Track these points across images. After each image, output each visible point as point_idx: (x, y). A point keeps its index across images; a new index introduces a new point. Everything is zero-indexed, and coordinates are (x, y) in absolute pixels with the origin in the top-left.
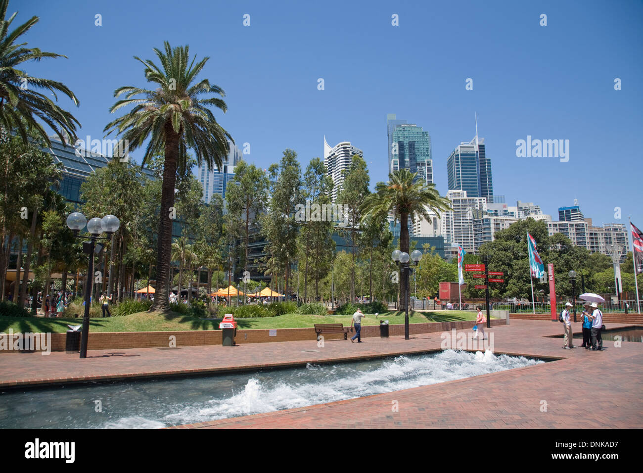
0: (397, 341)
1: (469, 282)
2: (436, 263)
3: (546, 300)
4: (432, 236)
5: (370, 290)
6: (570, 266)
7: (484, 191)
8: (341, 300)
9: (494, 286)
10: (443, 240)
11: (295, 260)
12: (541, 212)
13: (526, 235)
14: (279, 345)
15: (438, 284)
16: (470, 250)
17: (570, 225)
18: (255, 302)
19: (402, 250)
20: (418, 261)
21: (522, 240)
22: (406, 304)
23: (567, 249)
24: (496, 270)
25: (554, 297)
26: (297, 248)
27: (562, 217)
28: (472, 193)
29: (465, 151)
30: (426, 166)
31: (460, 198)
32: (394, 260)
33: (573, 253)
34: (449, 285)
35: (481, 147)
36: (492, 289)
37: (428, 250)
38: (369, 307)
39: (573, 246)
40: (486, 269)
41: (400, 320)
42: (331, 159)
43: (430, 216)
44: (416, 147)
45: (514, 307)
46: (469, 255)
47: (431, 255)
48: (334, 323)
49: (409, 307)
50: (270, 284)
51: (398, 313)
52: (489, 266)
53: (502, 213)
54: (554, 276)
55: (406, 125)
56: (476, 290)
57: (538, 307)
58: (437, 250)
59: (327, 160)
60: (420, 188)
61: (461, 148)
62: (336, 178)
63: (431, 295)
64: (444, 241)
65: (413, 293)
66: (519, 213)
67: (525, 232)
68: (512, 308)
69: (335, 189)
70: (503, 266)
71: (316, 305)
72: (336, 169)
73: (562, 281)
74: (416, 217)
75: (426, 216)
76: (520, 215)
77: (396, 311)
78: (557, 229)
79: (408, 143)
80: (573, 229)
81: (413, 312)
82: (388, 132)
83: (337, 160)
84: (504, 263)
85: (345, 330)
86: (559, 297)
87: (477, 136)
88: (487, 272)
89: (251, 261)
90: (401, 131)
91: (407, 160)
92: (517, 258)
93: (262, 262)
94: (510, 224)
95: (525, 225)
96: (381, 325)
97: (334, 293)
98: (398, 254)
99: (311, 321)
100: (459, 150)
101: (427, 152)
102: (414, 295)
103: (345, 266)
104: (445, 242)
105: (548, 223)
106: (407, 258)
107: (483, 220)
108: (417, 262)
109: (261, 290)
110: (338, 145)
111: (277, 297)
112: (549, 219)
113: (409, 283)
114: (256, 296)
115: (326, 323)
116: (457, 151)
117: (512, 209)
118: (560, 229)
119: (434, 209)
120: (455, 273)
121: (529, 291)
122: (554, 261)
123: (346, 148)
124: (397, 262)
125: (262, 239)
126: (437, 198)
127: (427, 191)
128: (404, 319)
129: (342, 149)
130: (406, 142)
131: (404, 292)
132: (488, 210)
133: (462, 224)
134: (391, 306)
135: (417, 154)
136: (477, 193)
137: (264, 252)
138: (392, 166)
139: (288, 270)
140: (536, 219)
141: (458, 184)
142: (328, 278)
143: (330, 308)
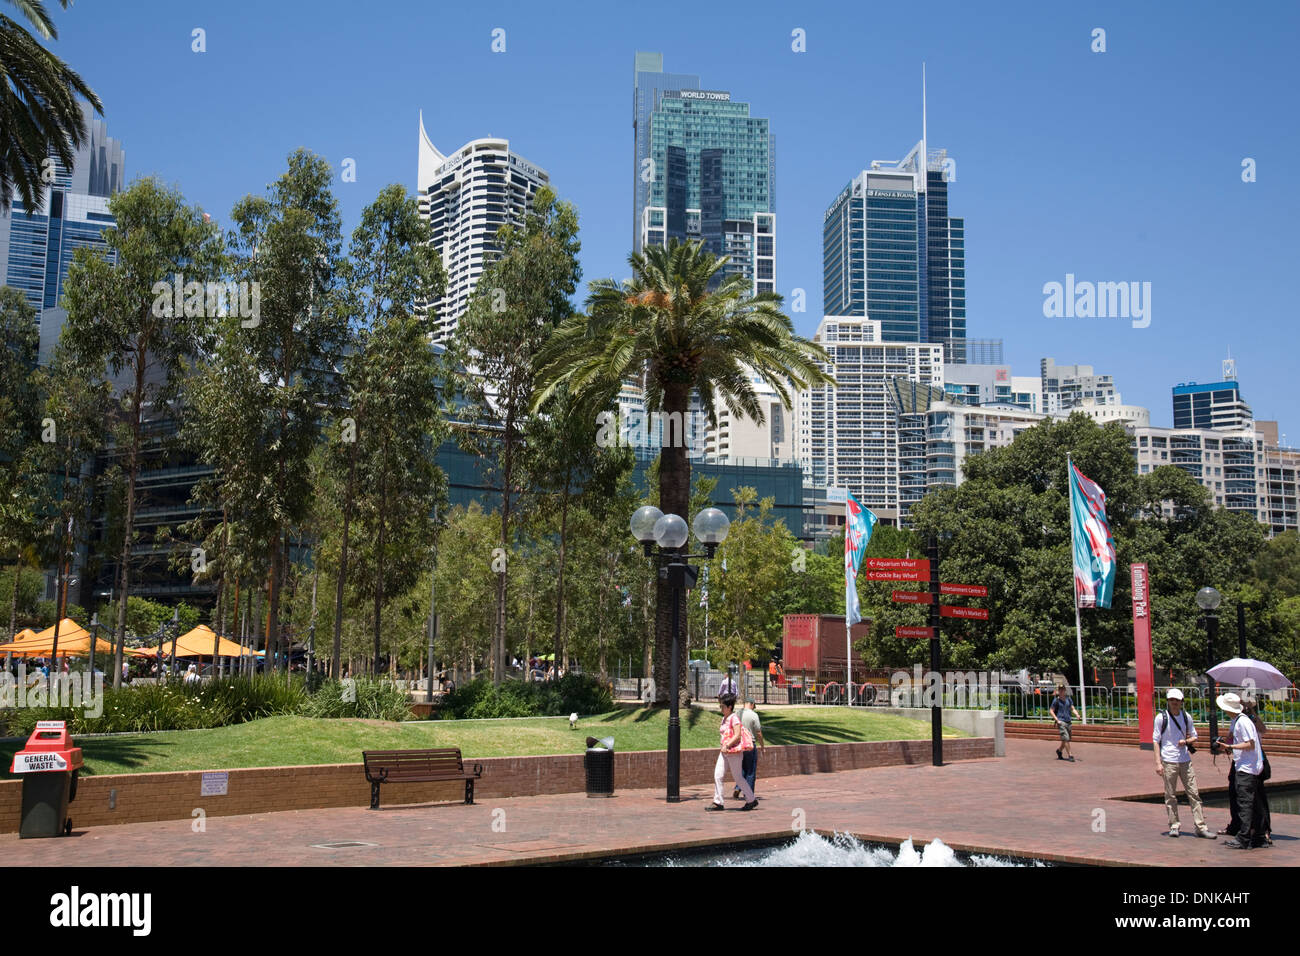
0: (639, 808)
1: (880, 616)
2: (774, 551)
3: (1125, 681)
4: (764, 463)
5: (557, 636)
6: (1202, 573)
7: (937, 323)
8: (460, 669)
9: (957, 630)
10: (802, 477)
11: (306, 533)
12: (1117, 396)
13: (1065, 468)
14: (233, 826)
15: (781, 621)
16: (886, 513)
17: (1206, 440)
18: (153, 675)
19: (666, 507)
20: (716, 544)
21: (1051, 486)
22: (673, 683)
23: (1193, 516)
24: (965, 577)
25: (1147, 670)
26: (312, 489)
27: (1183, 414)
28: (897, 327)
29: (885, 188)
30: (756, 234)
31: (861, 343)
32: (639, 537)
33: (1212, 533)
34: (815, 624)
35: (935, 178)
36: (951, 639)
37: (750, 508)
38: (554, 694)
39: (1215, 508)
40: (935, 574)
41: (651, 737)
42: (442, 194)
43: (760, 398)
44: (724, 168)
45: (1019, 698)
46: (883, 529)
47: (759, 525)
48: (431, 746)
49: (683, 694)
50: (214, 612)
51: (643, 714)
52: (945, 564)
53: (993, 395)
54: (1150, 604)
55: (693, 95)
56: (899, 640)
57: (1096, 701)
58: (778, 510)
59: (428, 198)
60: (730, 304)
61: (872, 180)
62: (457, 258)
63: (756, 657)
64: (805, 481)
65: (697, 647)
66: (1045, 397)
67: (1063, 460)
68: (1013, 703)
69: (451, 295)
70: (989, 567)
71: (371, 686)
72: (458, 230)
73: (1176, 620)
74: (719, 402)
75: (747, 396)
76: (1050, 406)
77: (638, 706)
78: (1164, 454)
79: (701, 154)
80: (1217, 455)
81: (696, 713)
82: (635, 112)
83: (461, 200)
84: (991, 558)
85: (468, 772)
86: (1165, 672)
87: (923, 144)
88: (935, 586)
89: (145, 534)
90: (678, 111)
91: (694, 210)
92: (1033, 542)
93: (187, 538)
94: (1017, 432)
95: (1063, 435)
96: (589, 753)
97: (437, 644)
98: (650, 518)
99: (354, 742)
100: (864, 187)
101: (759, 188)
102: (700, 656)
103: (477, 555)
104: (807, 483)
105: (1138, 433)
106: (680, 533)
107: (931, 418)
108: (711, 548)
109: (177, 634)
110: (464, 149)
111: (237, 660)
112: (1139, 422)
113: (685, 616)
114: (160, 654)
115: (404, 746)
116: (858, 188)
117: (1027, 384)
118: (1175, 454)
119: (773, 378)
120: (836, 586)
121: (1069, 651)
122: (1152, 556)
123: (493, 158)
124: (648, 544)
125: (189, 458)
126: (784, 343)
127: (752, 316)
128: (665, 734)
129: (480, 163)
130: (693, 149)
131: (669, 646)
132: (946, 385)
133: (862, 427)
134: (625, 690)
135: (728, 191)
136: (914, 328)
137: (195, 505)
138: (645, 229)
139: (279, 564)
140: (1100, 420)
141: (855, 296)
142: (417, 595)
143: (420, 695)
